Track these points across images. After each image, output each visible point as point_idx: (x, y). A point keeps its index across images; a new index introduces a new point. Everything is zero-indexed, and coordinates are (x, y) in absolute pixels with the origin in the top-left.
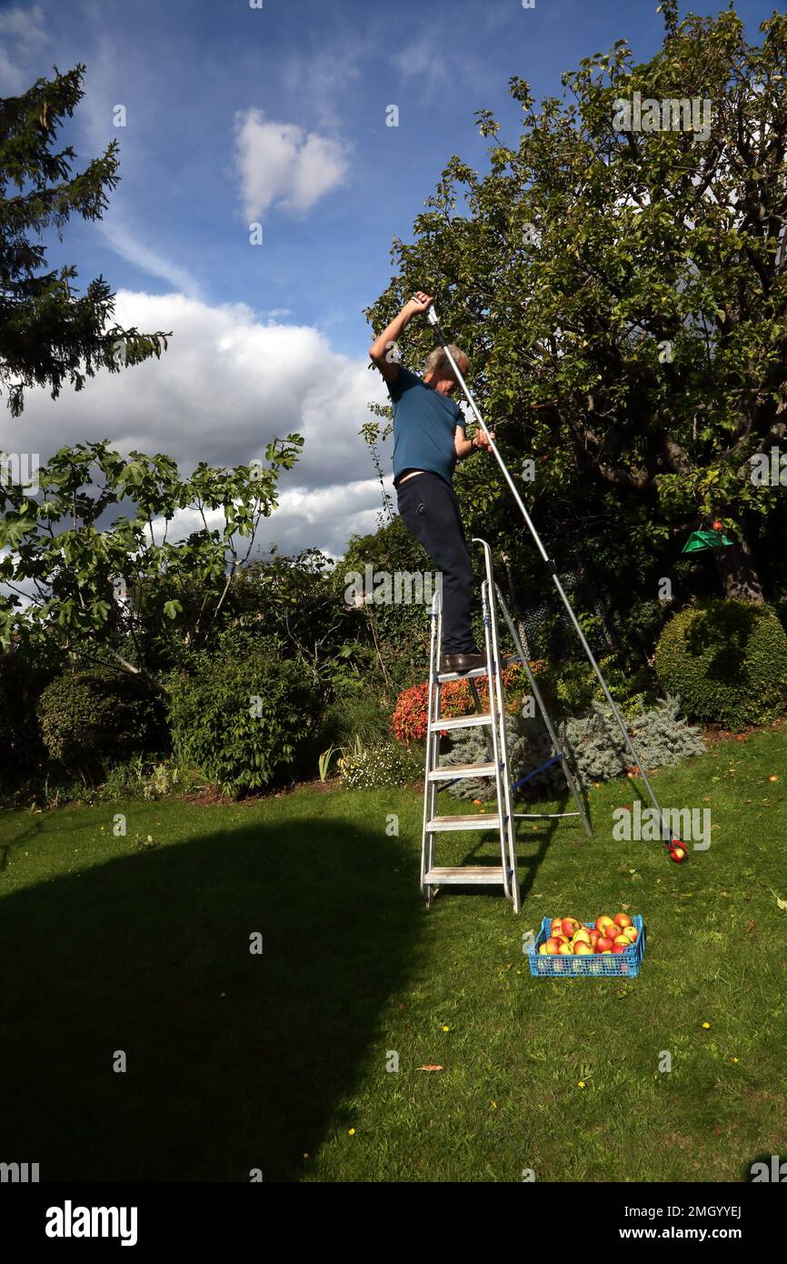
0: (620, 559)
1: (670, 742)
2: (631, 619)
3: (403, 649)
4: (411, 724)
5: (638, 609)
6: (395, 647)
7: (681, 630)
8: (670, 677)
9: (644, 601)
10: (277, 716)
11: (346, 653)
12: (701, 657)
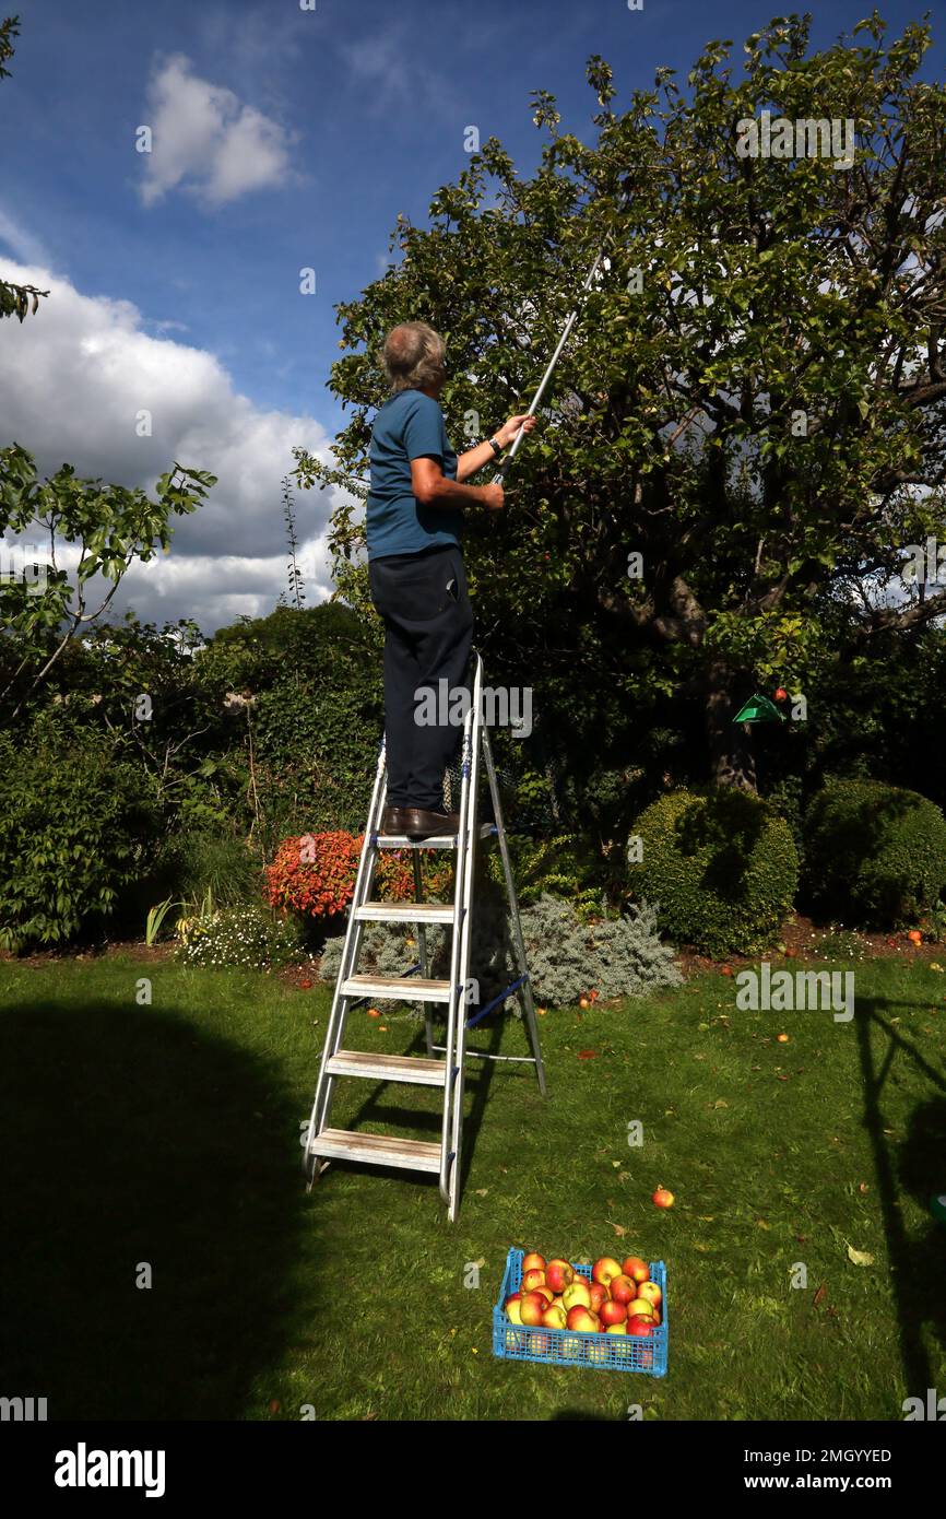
0: (588, 712)
1: (640, 963)
2: (587, 789)
3: (285, 777)
4: (295, 888)
5: (599, 779)
6: (274, 773)
7: (671, 818)
8: (646, 876)
9: (607, 771)
10: (100, 845)
11: (208, 770)
12: (692, 858)
